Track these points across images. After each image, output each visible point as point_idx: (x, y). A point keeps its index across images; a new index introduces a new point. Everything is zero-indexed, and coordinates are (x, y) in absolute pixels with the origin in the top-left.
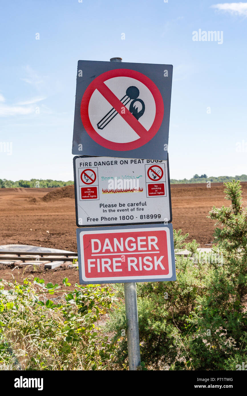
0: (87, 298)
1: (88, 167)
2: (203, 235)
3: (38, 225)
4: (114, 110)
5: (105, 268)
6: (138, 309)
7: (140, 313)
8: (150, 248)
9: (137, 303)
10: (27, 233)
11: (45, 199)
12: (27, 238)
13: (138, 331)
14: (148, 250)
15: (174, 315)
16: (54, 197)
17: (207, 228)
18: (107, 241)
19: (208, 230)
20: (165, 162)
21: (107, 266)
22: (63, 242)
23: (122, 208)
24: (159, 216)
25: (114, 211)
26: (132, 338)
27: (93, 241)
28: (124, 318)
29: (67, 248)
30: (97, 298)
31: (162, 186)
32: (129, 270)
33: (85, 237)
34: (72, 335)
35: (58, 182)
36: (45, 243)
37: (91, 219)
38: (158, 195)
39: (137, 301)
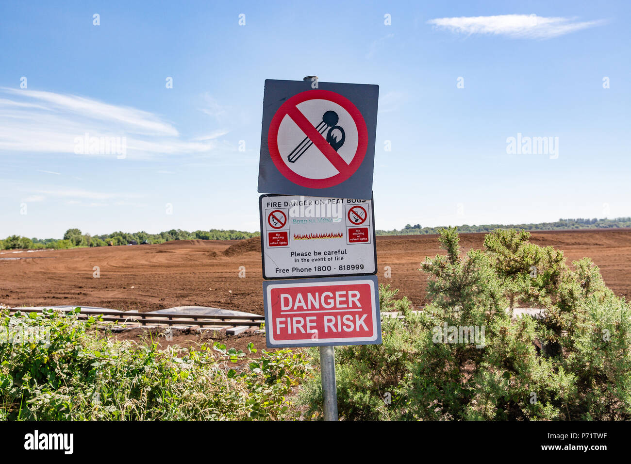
0: (275, 367)
1: (277, 208)
2: (415, 296)
3: (218, 283)
4: (308, 139)
5: (297, 328)
6: (336, 378)
7: (339, 382)
8: (351, 305)
9: (335, 371)
10: (206, 293)
11: (227, 253)
12: (205, 298)
13: (337, 405)
14: (348, 308)
15: (380, 385)
16: (238, 250)
17: (420, 287)
18: (299, 296)
19: (421, 290)
20: (369, 202)
21: (300, 326)
22: (248, 303)
23: (318, 257)
24: (362, 266)
25: (308, 260)
26: (329, 412)
27: (282, 296)
28: (320, 389)
29: (253, 311)
30: (288, 366)
31: (365, 230)
32: (326, 330)
33: (273, 291)
34: (257, 410)
35: (243, 233)
36: (227, 305)
37: (280, 270)
38: (361, 241)
39: (335, 369)
